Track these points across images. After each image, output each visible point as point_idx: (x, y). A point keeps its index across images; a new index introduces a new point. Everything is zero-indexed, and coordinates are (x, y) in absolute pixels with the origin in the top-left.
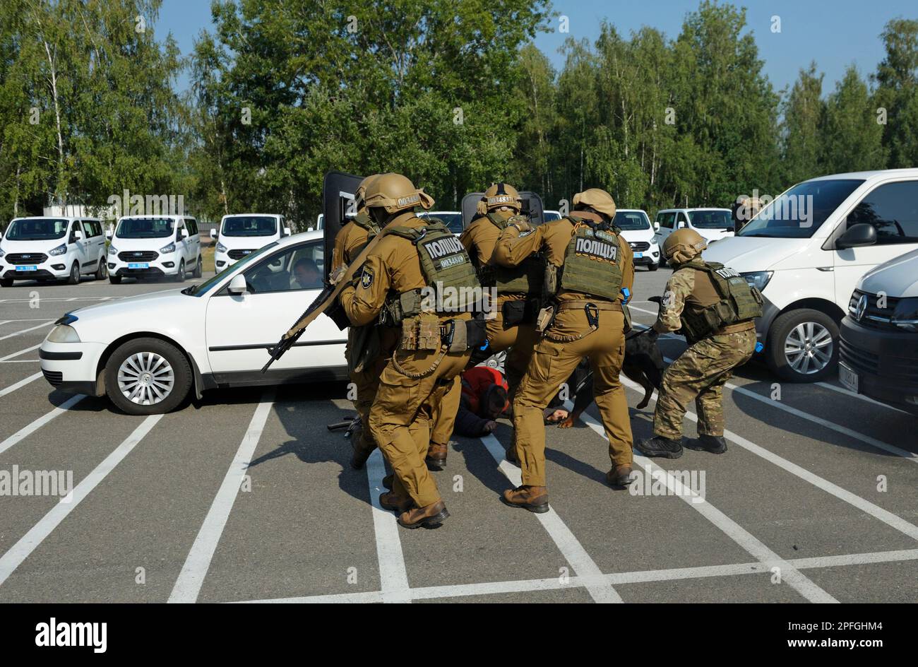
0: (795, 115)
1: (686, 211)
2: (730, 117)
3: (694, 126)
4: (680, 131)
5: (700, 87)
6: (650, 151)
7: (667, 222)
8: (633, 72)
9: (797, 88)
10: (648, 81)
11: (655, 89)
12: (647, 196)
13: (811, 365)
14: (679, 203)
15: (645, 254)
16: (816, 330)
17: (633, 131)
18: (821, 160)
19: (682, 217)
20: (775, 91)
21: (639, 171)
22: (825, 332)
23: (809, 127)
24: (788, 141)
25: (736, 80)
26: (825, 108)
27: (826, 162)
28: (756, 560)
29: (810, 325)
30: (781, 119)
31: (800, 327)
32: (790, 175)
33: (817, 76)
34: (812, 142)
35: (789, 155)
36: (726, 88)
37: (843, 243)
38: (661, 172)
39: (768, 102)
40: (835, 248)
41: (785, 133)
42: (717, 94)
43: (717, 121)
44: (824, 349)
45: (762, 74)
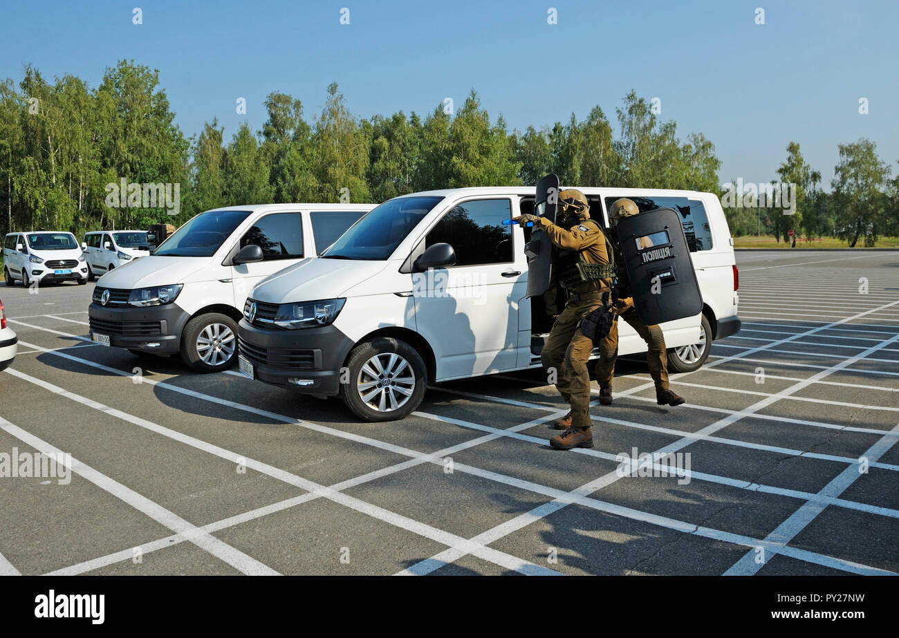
0: (202, 158)
1: (111, 233)
2: (148, 156)
3: (117, 161)
4: (105, 165)
5: (121, 130)
6: (77, 181)
7: (94, 242)
8: (58, 112)
9: (203, 137)
10: (72, 121)
11: (79, 129)
12: (76, 219)
13: (219, 358)
14: (106, 225)
15: (74, 270)
16: (222, 330)
17: (60, 163)
18: (224, 193)
19: (107, 238)
20: (185, 137)
21: (67, 198)
22: (228, 331)
23: (214, 167)
24: (198, 178)
25: (152, 128)
26: (225, 155)
27: (228, 196)
28: (174, 533)
29: (216, 326)
30: (191, 160)
31: (208, 328)
32: (201, 204)
33: (218, 129)
34: (217, 178)
35: (199, 188)
36: (144, 132)
37: (238, 261)
38: (88, 199)
39: (179, 146)
40: (232, 263)
41: (195, 171)
42: (135, 137)
43: (137, 158)
44: (229, 344)
45: (174, 123)
